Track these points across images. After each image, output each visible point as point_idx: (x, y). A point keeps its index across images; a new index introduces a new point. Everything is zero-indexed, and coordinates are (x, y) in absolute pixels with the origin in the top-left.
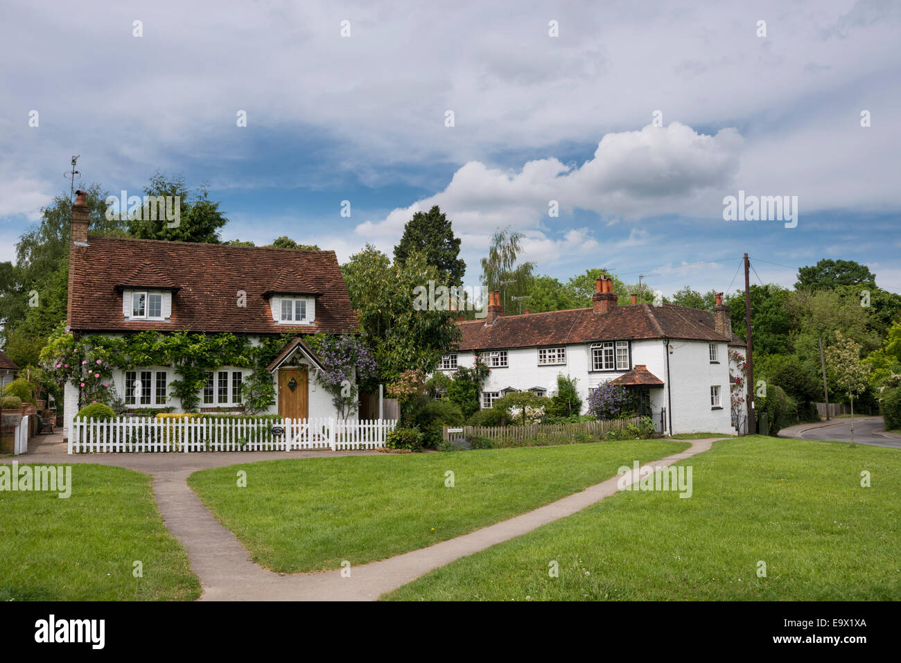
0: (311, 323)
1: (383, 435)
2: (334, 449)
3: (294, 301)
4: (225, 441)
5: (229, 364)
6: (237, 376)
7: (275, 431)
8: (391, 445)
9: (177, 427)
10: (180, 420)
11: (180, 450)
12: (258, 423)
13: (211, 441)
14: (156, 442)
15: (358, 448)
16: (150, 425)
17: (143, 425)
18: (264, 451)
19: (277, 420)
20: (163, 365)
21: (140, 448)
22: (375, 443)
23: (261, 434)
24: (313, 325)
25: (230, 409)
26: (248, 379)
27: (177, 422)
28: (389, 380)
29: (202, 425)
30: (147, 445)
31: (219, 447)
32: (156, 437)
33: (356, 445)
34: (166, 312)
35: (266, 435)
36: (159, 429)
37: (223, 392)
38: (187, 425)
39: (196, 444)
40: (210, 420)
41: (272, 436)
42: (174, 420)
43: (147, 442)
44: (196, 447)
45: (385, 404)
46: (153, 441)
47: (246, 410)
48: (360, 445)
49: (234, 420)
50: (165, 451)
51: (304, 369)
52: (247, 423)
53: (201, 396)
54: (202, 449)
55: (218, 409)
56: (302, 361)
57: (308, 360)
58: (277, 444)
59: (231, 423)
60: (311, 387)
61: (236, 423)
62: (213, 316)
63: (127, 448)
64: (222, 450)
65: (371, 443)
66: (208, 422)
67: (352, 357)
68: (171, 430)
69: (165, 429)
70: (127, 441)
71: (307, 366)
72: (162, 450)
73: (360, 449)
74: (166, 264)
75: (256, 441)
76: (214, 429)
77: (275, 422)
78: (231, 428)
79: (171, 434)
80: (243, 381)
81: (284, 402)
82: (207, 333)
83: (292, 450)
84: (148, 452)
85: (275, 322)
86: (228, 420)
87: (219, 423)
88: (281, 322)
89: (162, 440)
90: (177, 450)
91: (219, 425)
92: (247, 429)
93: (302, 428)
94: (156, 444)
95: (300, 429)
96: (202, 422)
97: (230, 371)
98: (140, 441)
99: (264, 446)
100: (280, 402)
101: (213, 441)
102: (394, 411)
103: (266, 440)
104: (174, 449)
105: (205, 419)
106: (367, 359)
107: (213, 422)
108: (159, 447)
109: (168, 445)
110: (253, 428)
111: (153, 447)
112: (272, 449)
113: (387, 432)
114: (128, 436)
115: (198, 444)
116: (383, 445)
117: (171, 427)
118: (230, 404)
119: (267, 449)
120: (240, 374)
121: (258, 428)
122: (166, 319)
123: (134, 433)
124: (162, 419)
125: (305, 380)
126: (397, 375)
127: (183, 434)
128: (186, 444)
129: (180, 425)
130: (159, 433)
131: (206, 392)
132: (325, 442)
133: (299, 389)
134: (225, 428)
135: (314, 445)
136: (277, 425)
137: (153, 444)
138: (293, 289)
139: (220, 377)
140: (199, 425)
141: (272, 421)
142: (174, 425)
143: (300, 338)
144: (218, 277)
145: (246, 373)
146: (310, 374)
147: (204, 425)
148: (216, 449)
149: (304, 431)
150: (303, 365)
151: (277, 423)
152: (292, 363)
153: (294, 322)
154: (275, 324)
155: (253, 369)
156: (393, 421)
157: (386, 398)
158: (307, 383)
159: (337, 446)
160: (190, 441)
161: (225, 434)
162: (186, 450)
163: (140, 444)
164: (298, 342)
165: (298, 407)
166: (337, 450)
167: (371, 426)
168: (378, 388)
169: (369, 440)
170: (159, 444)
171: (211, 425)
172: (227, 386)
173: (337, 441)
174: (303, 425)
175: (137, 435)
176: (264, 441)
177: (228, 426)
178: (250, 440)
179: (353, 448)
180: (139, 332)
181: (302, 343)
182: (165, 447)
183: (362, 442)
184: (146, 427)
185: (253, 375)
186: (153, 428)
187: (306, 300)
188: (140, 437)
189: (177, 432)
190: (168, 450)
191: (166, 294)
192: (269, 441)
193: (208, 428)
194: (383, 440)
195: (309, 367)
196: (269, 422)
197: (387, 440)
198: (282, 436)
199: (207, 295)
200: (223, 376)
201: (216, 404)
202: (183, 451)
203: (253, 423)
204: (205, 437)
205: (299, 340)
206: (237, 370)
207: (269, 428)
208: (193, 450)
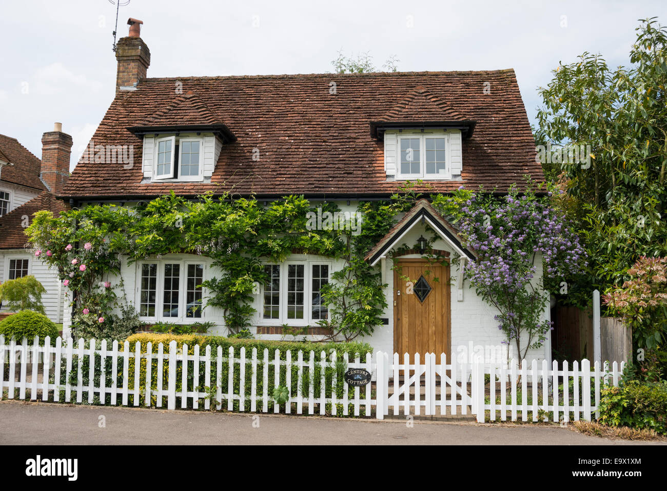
0: (455, 176)
1: (593, 393)
2: (481, 419)
3: (423, 141)
4: (248, 391)
5: (300, 250)
6: (320, 272)
7: (352, 377)
8: (611, 416)
9: (155, 361)
10: (161, 347)
11: (159, 404)
12: (317, 359)
13: (220, 390)
14: (114, 385)
15: (535, 419)
16: (104, 354)
17: (91, 353)
18: (328, 414)
19: (357, 354)
20: (187, 252)
21: (85, 395)
22: (576, 409)
23: (323, 381)
24: (459, 179)
25: (307, 330)
26: (339, 276)
27: (155, 350)
28: (612, 281)
29: (203, 359)
30: (97, 390)
31: (236, 402)
32: (114, 377)
33: (530, 413)
34: (207, 167)
35: (334, 381)
36: (121, 361)
37: (296, 299)
38: (173, 358)
39: (191, 394)
40: (220, 350)
41: (346, 386)
42: (150, 346)
43: (97, 384)
44: (190, 400)
45: (604, 328)
46: (109, 383)
47: (335, 332)
48: (541, 413)
49: (266, 352)
50: (130, 404)
51: (443, 261)
52: (295, 358)
53: (259, 305)
54: (202, 406)
55: (284, 329)
56: (436, 246)
57: (445, 244)
58: (357, 402)
59: (260, 356)
60: (456, 292)
61: (272, 357)
62: (283, 171)
63: (63, 394)
64: (242, 408)
65: (566, 409)
66: (214, 354)
67: (529, 234)
68: (143, 366)
69: (132, 362)
70: (63, 382)
71: (449, 254)
72: (125, 401)
73: (540, 421)
74: (236, 104)
75: (311, 395)
76: (225, 367)
77: (351, 360)
78: (260, 367)
79: (143, 373)
80: (331, 281)
81: (405, 320)
82: (257, 197)
83: (390, 415)
84: (98, 404)
85: (387, 176)
86: (255, 351)
87: (237, 355)
88: (400, 177)
89: (125, 383)
90: (154, 403)
91: (237, 361)
92: (295, 371)
93: (412, 373)
94: (114, 390)
95: (407, 374)
96: (202, 353)
97: (308, 263)
98: (86, 383)
99: (328, 407)
100: (398, 320)
101: (225, 390)
102: (619, 343)
103: (334, 395)
104: (148, 402)
105: (208, 348)
106: (560, 238)
107: (226, 354)
108: (119, 396)
109: (136, 392)
110: (306, 369)
111: (108, 395)
112: (346, 413)
113: (601, 386)
114: (63, 372)
115: (195, 395)
116: (593, 415)
117: (143, 360)
118: (307, 320)
119: (334, 412)
120: (325, 269)
121: (317, 369)
122: (206, 178)
123: (74, 367)
124: (126, 344)
125: (445, 280)
126: (625, 270)
127: (166, 373)
128: (171, 393)
129: (160, 356)
130: (120, 370)
131: (267, 300)
132: (463, 403)
133: (434, 297)
134: (249, 367)
135: (438, 407)
136: (357, 365)
137: (108, 390)
138: (422, 118)
139: (291, 273)
140: (196, 358)
141: (346, 357)
142: (149, 356)
143: (424, 201)
144: (309, 116)
145: (336, 266)
146: (453, 268)
147: (207, 359)
148: (230, 407)
149: (416, 379)
150: (439, 253)
151: (357, 360)
152: (417, 250)
153: (423, 176)
154: (388, 180)
155: (347, 258)
156: (615, 364)
157: (606, 316)
158: (449, 285)
159: (487, 412)
160: (178, 387)
161: (248, 379)
162: (172, 405)
163: (86, 389)
164: (421, 206)
165: (432, 329)
166: (487, 421)
167: (565, 373)
168: (591, 297)
169: (561, 403)
170: (120, 391)
171: (220, 360)
172: (302, 289)
173: (487, 401)
174: (413, 367)
175: (80, 371)
176: (328, 396)
177: (255, 362)
178: (299, 393)
179: (525, 418)
180: (153, 198)
181: (429, 210)
182: (131, 396)
183: (545, 408)
184: (98, 358)
185: (345, 269)
186: (109, 359)
187: (446, 137)
188: (86, 375)
189: (154, 369)
190: (136, 403)
191: (207, 139)
192: (340, 396)
193: (214, 364)
194: (593, 405)
195: (452, 257)
196: (340, 359)
197: (601, 404)
198: (368, 387)
199: (284, 142)
200: (296, 272)
201: (283, 320)
202: (165, 406)
203: (306, 359)
204: (208, 383)
205: (422, 204)
206: (320, 261)
207: (340, 369)
208: (184, 405)
